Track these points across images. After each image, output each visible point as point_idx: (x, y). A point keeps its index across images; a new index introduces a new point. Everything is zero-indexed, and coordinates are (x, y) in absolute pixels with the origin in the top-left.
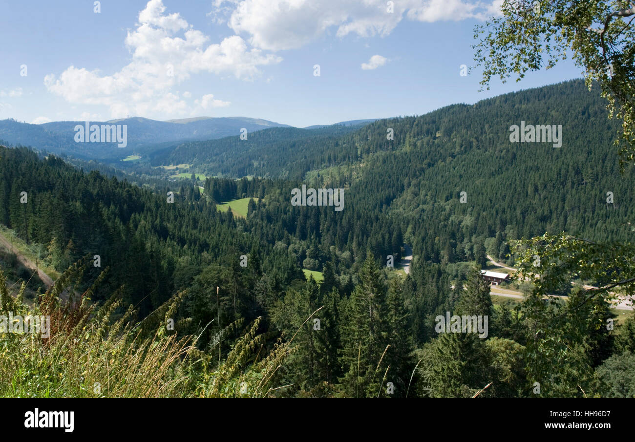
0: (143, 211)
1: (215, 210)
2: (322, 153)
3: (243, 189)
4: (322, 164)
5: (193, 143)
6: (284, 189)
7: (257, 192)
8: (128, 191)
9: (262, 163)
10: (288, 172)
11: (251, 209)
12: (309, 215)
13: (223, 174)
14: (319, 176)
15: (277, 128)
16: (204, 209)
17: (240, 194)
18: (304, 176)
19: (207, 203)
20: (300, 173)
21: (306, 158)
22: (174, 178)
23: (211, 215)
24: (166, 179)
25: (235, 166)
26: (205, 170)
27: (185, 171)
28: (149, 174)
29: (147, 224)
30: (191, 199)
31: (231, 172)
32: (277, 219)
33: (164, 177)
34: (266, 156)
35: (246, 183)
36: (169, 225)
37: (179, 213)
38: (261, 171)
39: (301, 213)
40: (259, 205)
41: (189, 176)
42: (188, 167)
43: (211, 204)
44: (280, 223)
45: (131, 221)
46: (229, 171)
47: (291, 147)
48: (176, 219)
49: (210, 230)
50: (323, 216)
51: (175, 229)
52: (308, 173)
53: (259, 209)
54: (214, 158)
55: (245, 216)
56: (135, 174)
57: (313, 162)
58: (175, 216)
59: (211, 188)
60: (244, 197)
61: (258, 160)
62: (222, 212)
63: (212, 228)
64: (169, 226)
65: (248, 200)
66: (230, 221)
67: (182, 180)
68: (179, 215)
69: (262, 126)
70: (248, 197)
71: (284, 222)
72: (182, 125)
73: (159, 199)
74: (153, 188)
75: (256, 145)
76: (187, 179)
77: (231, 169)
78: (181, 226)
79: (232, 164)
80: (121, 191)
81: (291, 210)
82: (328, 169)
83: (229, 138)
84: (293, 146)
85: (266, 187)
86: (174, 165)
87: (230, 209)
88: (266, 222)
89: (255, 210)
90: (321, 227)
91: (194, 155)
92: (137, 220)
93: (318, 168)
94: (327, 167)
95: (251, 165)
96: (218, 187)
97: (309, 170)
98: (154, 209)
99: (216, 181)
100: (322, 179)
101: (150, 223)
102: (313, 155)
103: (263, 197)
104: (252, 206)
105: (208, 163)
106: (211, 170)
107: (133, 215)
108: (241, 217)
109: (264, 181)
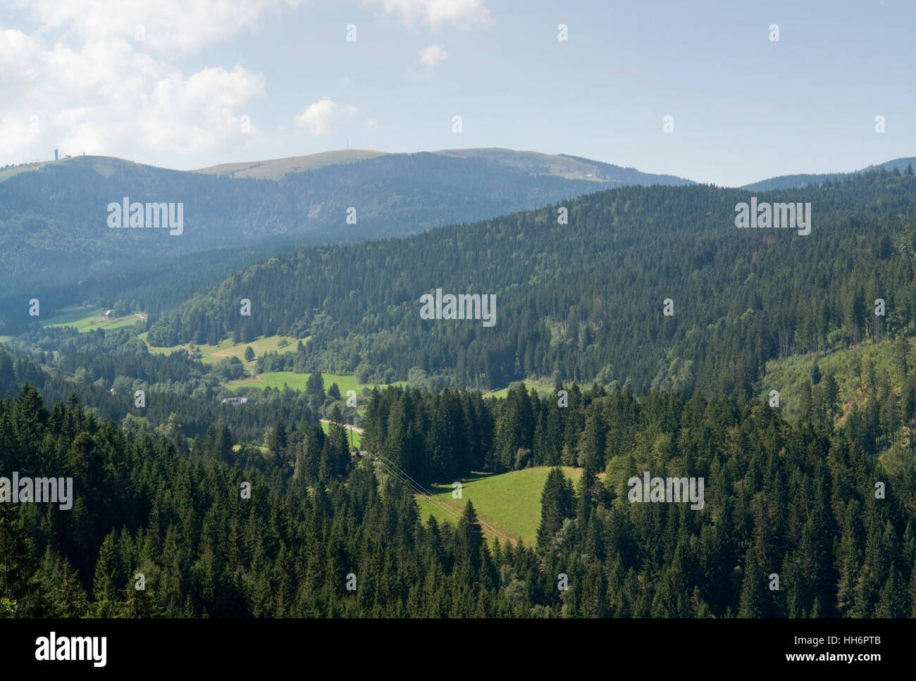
0: (145, 524)
1: (414, 515)
2: (825, 284)
3: (518, 432)
4: (826, 330)
5: (312, 253)
6: (685, 431)
7: (573, 444)
8: (88, 445)
9: (582, 328)
10: (688, 363)
11: (553, 509)
12: (792, 534)
13: (428, 372)
14: (817, 377)
15: (638, 189)
16: (371, 513)
17: (505, 452)
18: (756, 379)
19: (381, 488)
20: (739, 366)
21: (759, 305)
22: (242, 392)
23: (400, 538)
24: (211, 394)
25: (475, 343)
26: (358, 360)
27: (280, 364)
28: (144, 377)
29: (164, 576)
30: (315, 474)
31: (460, 363)
32: (660, 552)
33: (202, 389)
34: (598, 301)
35: (530, 410)
36: (248, 579)
37: (282, 530)
38: (582, 361)
39: (759, 530)
40: (587, 497)
41: (298, 381)
42: (293, 347)
43: (395, 492)
44: (673, 569)
45: (102, 563)
46: (451, 363)
47: (699, 263)
48: (271, 553)
49: (405, 598)
50: (847, 541)
51: (274, 593)
52: (771, 365)
53: (587, 512)
54: (394, 310)
55: (531, 541)
56: (88, 379)
57: (792, 323)
58: (266, 541)
59: (394, 430)
60: (523, 465)
61: (565, 316)
62: (440, 522)
63: (413, 591)
64: (251, 580)
65: (541, 474)
66: (476, 563)
67: (271, 398)
68: (284, 536)
69: (576, 182)
70: (541, 463)
71: (690, 563)
72: (265, 185)
73: (202, 474)
74: (165, 429)
75: (556, 256)
76: (290, 394)
77: (461, 353)
78: (294, 583)
79: (465, 335)
80: (58, 447)
81: (714, 518)
82: (854, 349)
83: (450, 231)
84: (706, 258)
85: (611, 422)
86: (237, 341)
87: (470, 512)
88: (616, 564)
89: (572, 516)
90: (843, 588)
91: (315, 302)
92: (126, 560)
93: (812, 347)
94: (849, 341)
95: (538, 337)
96: (418, 423)
97: (773, 352)
98: (186, 515)
99: (412, 402)
100: (833, 390)
101: (177, 572)
102: (787, 294)
103: (601, 466)
104: (559, 498)
105: (373, 329)
106: (383, 357)
107: (108, 541)
108: (515, 544)
109: (604, 400)
